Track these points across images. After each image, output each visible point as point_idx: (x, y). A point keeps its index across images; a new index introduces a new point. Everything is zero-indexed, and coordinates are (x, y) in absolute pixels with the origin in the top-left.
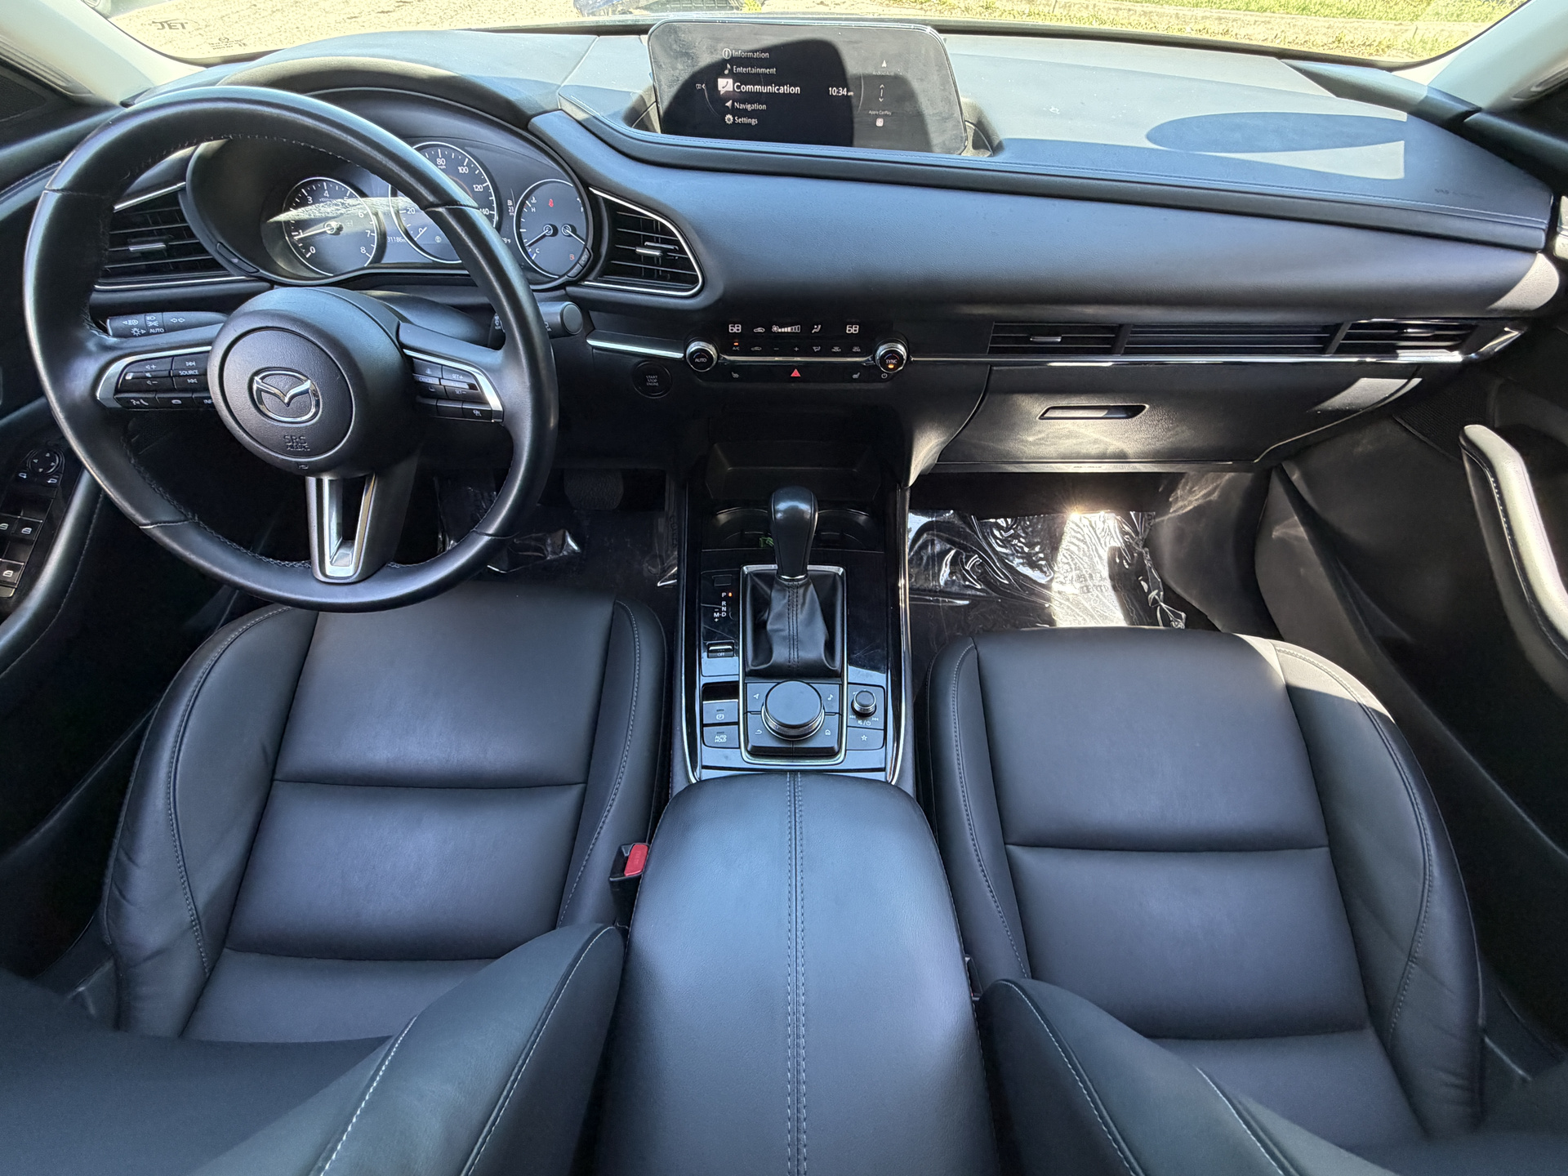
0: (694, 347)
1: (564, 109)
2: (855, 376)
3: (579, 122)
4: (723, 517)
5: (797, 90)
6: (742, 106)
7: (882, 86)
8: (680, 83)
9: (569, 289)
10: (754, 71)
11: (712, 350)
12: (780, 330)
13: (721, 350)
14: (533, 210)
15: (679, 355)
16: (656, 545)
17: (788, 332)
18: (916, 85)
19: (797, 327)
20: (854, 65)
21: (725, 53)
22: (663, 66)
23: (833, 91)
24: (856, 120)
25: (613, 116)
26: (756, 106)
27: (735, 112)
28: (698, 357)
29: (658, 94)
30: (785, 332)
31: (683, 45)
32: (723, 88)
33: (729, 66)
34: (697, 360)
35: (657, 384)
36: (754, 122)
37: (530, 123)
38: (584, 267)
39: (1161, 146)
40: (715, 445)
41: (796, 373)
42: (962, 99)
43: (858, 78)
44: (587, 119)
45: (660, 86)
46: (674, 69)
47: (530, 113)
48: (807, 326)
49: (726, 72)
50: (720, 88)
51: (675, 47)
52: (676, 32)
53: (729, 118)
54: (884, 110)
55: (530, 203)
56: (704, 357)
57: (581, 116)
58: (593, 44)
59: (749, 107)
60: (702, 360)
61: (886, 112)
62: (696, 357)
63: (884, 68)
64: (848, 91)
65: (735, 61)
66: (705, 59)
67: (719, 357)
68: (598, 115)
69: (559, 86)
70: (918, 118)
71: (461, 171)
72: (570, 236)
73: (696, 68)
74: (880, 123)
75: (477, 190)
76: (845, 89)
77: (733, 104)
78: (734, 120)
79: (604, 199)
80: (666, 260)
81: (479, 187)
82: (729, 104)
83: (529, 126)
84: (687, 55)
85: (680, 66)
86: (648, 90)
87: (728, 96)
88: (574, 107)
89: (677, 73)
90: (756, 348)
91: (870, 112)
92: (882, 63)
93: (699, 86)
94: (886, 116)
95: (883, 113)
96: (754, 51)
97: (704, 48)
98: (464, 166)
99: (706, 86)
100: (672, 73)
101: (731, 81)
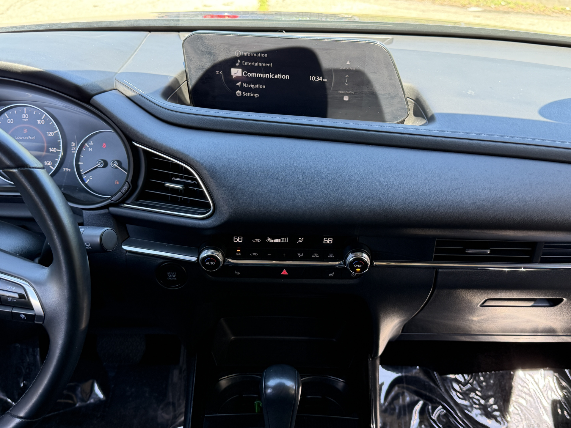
0: (206, 253)
1: (118, 89)
2: (331, 275)
3: (129, 98)
4: (224, 383)
5: (287, 77)
6: (248, 86)
7: (347, 76)
8: (204, 70)
9: (111, 209)
10: (256, 64)
11: (219, 256)
12: (272, 241)
13: (225, 256)
14: (90, 149)
15: (194, 259)
16: (170, 394)
17: (278, 242)
18: (371, 76)
19: (285, 239)
20: (326, 63)
21: (237, 53)
22: (193, 59)
23: (313, 78)
24: (329, 96)
25: (154, 93)
26: (257, 86)
27: (242, 89)
28: (209, 261)
29: (188, 76)
30: (276, 242)
31: (207, 47)
32: (235, 74)
33: (239, 61)
34: (207, 263)
35: (175, 279)
36: (256, 95)
37: (92, 100)
38: (124, 195)
39: (549, 119)
40: (222, 319)
41: (285, 273)
42: (404, 84)
43: (330, 71)
44: (134, 96)
45: (190, 71)
46: (201, 61)
47: (93, 93)
48: (293, 239)
49: (237, 64)
50: (233, 74)
51: (201, 48)
52: (202, 40)
53: (239, 93)
54: (349, 91)
55: (88, 145)
56: (213, 261)
57: (130, 94)
58: (145, 40)
59: (253, 86)
60: (212, 263)
61: (350, 92)
62: (208, 261)
63: (348, 65)
64: (323, 79)
65: (243, 58)
66: (222, 56)
67: (225, 261)
68: (143, 93)
69: (116, 73)
70: (374, 96)
71: (39, 122)
72: (117, 168)
73: (216, 61)
74: (346, 98)
75: (49, 135)
76: (321, 77)
77: (242, 84)
78: (242, 94)
79: (143, 149)
80: (187, 191)
81: (51, 133)
82: (239, 84)
83: (91, 101)
84: (210, 53)
85: (204, 60)
86: (181, 74)
87: (238, 79)
88: (126, 88)
89: (202, 64)
90: (254, 254)
91: (339, 92)
92: (347, 62)
93: (217, 72)
94: (350, 94)
95: (348, 92)
96: (257, 53)
97: (222, 49)
98: (42, 119)
99: (223, 72)
100: (199, 63)
101: (240, 70)
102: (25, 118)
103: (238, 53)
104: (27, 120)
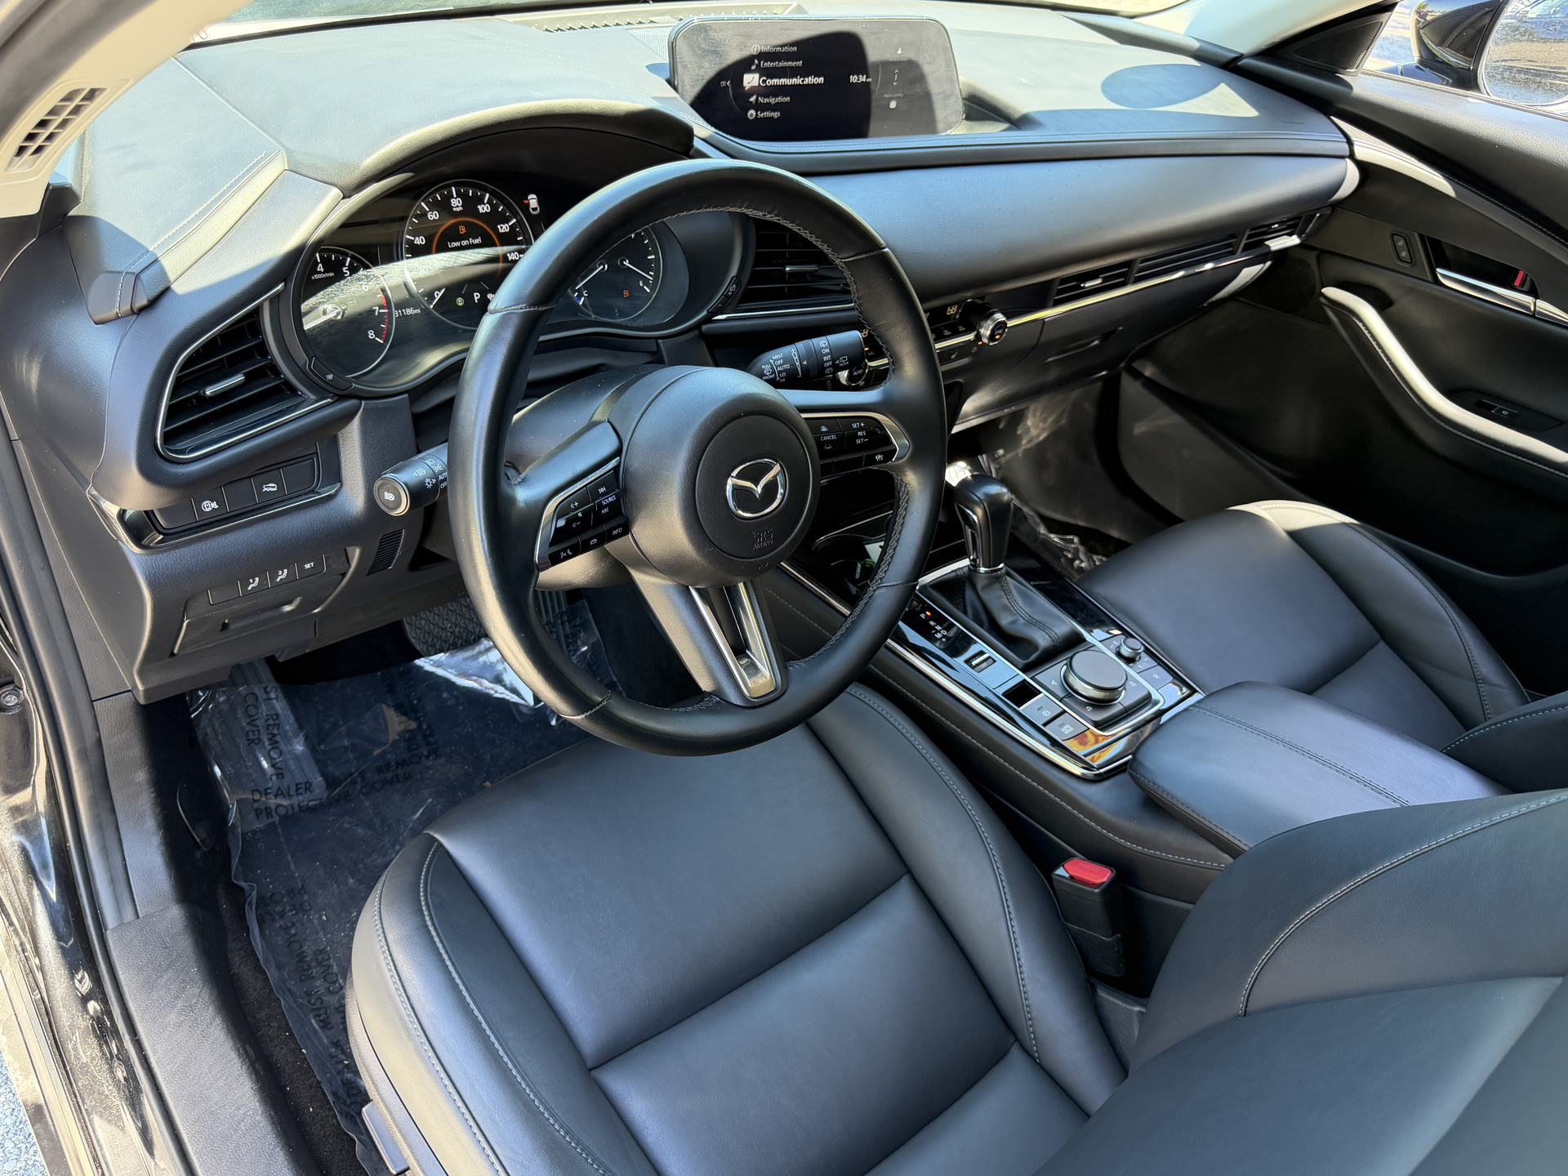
2: (953, 356)
5: (821, 80)
6: (767, 100)
7: (897, 70)
8: (705, 81)
10: (781, 64)
18: (927, 69)
20: (875, 52)
22: (689, 66)
23: (854, 79)
24: (874, 104)
26: (780, 99)
27: (759, 107)
31: (714, 43)
32: (749, 83)
33: (756, 61)
36: (776, 115)
42: (960, 78)
43: (877, 65)
46: (700, 68)
49: (753, 67)
50: (745, 84)
51: (703, 46)
52: (706, 31)
53: (752, 113)
54: (897, 93)
59: (772, 100)
61: (899, 95)
63: (900, 54)
64: (867, 78)
65: (762, 56)
66: (734, 56)
70: (927, 97)
71: (481, 211)
73: (724, 65)
74: (893, 105)
75: (503, 231)
76: (865, 76)
77: (757, 99)
78: (757, 115)
81: (504, 226)
82: (753, 99)
84: (716, 52)
85: (706, 65)
87: (754, 91)
89: (702, 72)
91: (885, 96)
92: (897, 51)
93: (723, 83)
94: (899, 98)
95: (896, 96)
96: (782, 46)
97: (734, 45)
98: (484, 204)
99: (731, 83)
100: (697, 72)
101: (757, 76)
102: (457, 206)
103: (755, 49)
104: (461, 208)
